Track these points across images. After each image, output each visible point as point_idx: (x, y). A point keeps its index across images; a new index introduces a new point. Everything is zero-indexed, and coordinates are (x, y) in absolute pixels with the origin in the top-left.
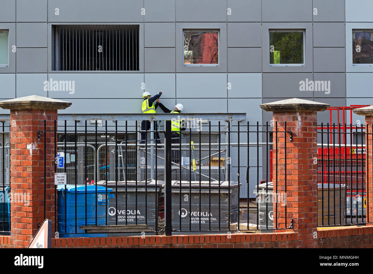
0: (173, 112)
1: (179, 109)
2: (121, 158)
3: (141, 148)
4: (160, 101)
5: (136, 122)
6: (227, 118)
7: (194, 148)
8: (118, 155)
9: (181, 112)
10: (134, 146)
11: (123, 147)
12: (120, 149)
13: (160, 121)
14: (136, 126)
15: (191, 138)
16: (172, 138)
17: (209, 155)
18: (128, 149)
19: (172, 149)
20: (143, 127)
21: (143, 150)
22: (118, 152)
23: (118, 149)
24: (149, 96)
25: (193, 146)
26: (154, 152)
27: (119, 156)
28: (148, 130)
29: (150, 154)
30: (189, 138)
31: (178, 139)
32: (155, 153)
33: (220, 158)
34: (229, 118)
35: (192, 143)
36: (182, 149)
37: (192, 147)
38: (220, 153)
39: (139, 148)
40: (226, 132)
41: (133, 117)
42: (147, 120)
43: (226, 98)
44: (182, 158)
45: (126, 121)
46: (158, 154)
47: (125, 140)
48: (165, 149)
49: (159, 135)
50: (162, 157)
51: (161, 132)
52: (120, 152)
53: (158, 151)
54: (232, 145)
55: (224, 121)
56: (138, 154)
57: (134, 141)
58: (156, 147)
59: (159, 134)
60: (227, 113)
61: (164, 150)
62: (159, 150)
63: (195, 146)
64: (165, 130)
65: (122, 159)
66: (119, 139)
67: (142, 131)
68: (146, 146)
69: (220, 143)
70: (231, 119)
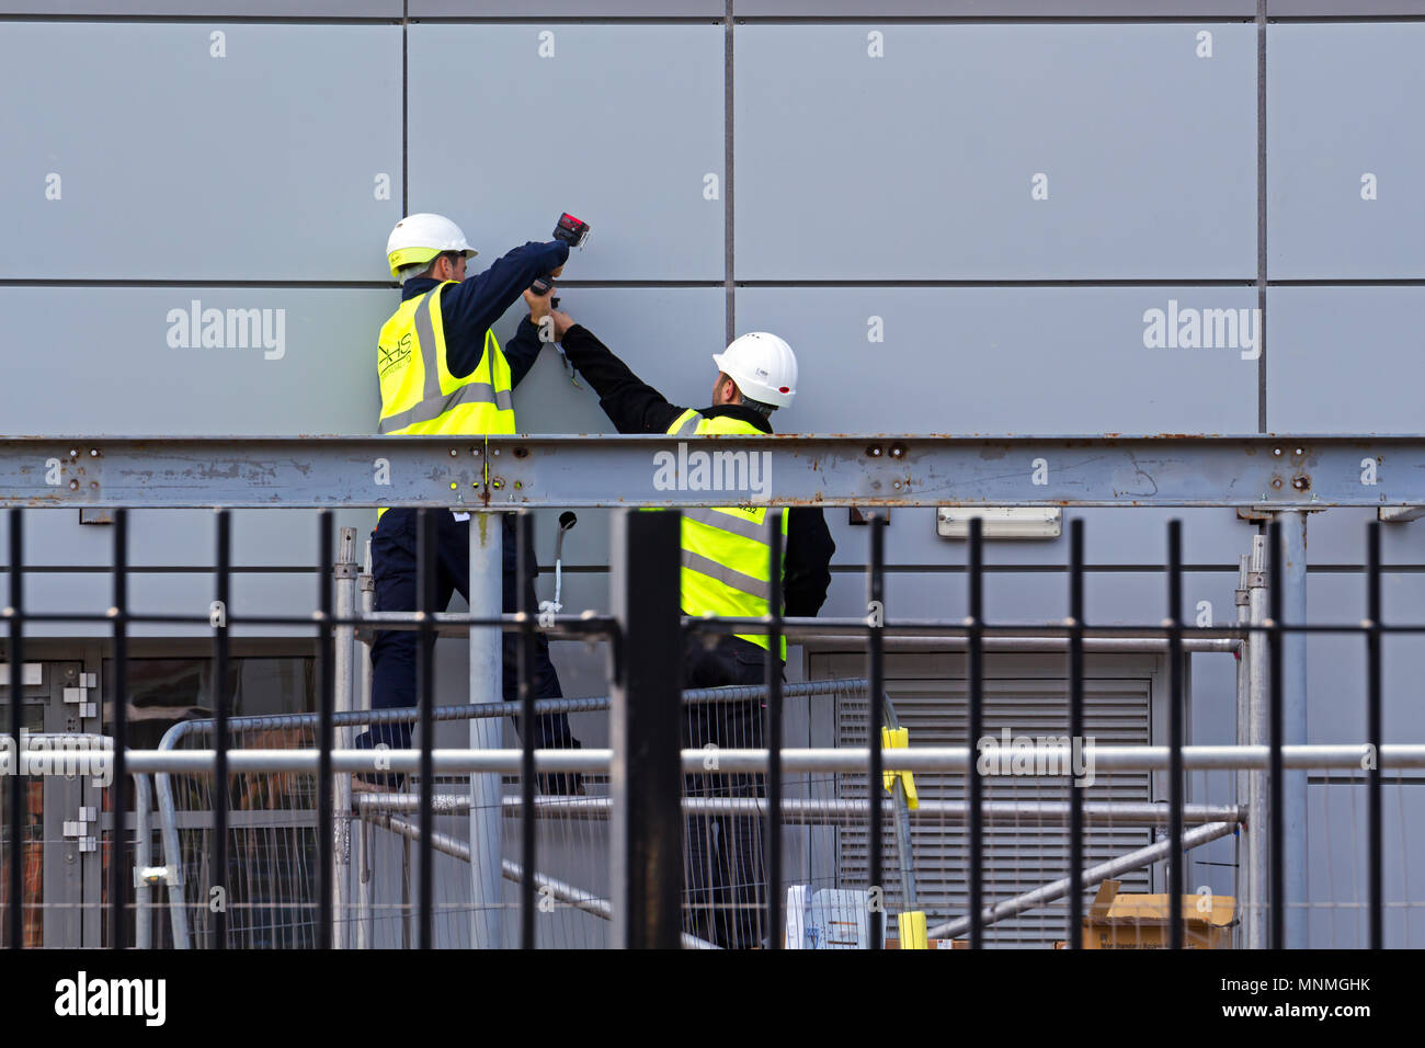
0: (693, 423)
1: (753, 388)
2: (166, 899)
3: (369, 799)
4: (578, 307)
5: (327, 521)
6: (1252, 484)
7: (911, 792)
8: (132, 863)
9: (781, 428)
10: (300, 771)
11: (182, 781)
12: (154, 805)
13: (568, 519)
14: (327, 570)
15: (888, 687)
16: (691, 695)
17: (1065, 864)
18: (237, 807)
19: (691, 803)
20: (391, 584)
21: (393, 810)
22: (132, 833)
23: (132, 807)
24: (451, 255)
25: (908, 779)
26: (505, 834)
27: (145, 873)
28: (443, 609)
29: (466, 859)
30: (860, 691)
31: (752, 705)
32: (517, 846)
33: (1176, 905)
34: (1276, 484)
35: (896, 745)
36: (787, 804)
37: (898, 780)
38: (1177, 851)
39: (354, 792)
40: (1245, 631)
41: (285, 473)
42: (432, 504)
43: (1250, 283)
44: (795, 895)
45: (224, 520)
46: (543, 853)
47: (205, 715)
48: (613, 801)
49: (553, 659)
50: (581, 887)
51: (576, 628)
52: (156, 837)
53: (543, 825)
54: (1303, 764)
55: (1229, 514)
56: (337, 857)
57: (296, 720)
58: (531, 778)
59: (551, 645)
60: (1251, 430)
61: (603, 815)
62: (556, 814)
63: (922, 771)
64: (618, 609)
65: (177, 904)
66: (140, 704)
67: (377, 616)
68: (428, 776)
69: (1176, 743)
70: (1303, 501)
